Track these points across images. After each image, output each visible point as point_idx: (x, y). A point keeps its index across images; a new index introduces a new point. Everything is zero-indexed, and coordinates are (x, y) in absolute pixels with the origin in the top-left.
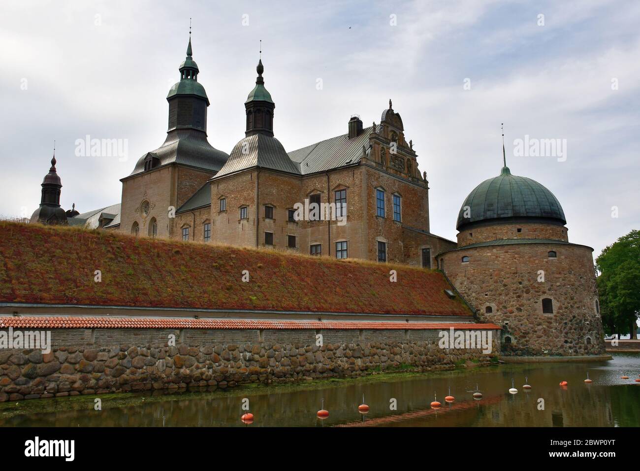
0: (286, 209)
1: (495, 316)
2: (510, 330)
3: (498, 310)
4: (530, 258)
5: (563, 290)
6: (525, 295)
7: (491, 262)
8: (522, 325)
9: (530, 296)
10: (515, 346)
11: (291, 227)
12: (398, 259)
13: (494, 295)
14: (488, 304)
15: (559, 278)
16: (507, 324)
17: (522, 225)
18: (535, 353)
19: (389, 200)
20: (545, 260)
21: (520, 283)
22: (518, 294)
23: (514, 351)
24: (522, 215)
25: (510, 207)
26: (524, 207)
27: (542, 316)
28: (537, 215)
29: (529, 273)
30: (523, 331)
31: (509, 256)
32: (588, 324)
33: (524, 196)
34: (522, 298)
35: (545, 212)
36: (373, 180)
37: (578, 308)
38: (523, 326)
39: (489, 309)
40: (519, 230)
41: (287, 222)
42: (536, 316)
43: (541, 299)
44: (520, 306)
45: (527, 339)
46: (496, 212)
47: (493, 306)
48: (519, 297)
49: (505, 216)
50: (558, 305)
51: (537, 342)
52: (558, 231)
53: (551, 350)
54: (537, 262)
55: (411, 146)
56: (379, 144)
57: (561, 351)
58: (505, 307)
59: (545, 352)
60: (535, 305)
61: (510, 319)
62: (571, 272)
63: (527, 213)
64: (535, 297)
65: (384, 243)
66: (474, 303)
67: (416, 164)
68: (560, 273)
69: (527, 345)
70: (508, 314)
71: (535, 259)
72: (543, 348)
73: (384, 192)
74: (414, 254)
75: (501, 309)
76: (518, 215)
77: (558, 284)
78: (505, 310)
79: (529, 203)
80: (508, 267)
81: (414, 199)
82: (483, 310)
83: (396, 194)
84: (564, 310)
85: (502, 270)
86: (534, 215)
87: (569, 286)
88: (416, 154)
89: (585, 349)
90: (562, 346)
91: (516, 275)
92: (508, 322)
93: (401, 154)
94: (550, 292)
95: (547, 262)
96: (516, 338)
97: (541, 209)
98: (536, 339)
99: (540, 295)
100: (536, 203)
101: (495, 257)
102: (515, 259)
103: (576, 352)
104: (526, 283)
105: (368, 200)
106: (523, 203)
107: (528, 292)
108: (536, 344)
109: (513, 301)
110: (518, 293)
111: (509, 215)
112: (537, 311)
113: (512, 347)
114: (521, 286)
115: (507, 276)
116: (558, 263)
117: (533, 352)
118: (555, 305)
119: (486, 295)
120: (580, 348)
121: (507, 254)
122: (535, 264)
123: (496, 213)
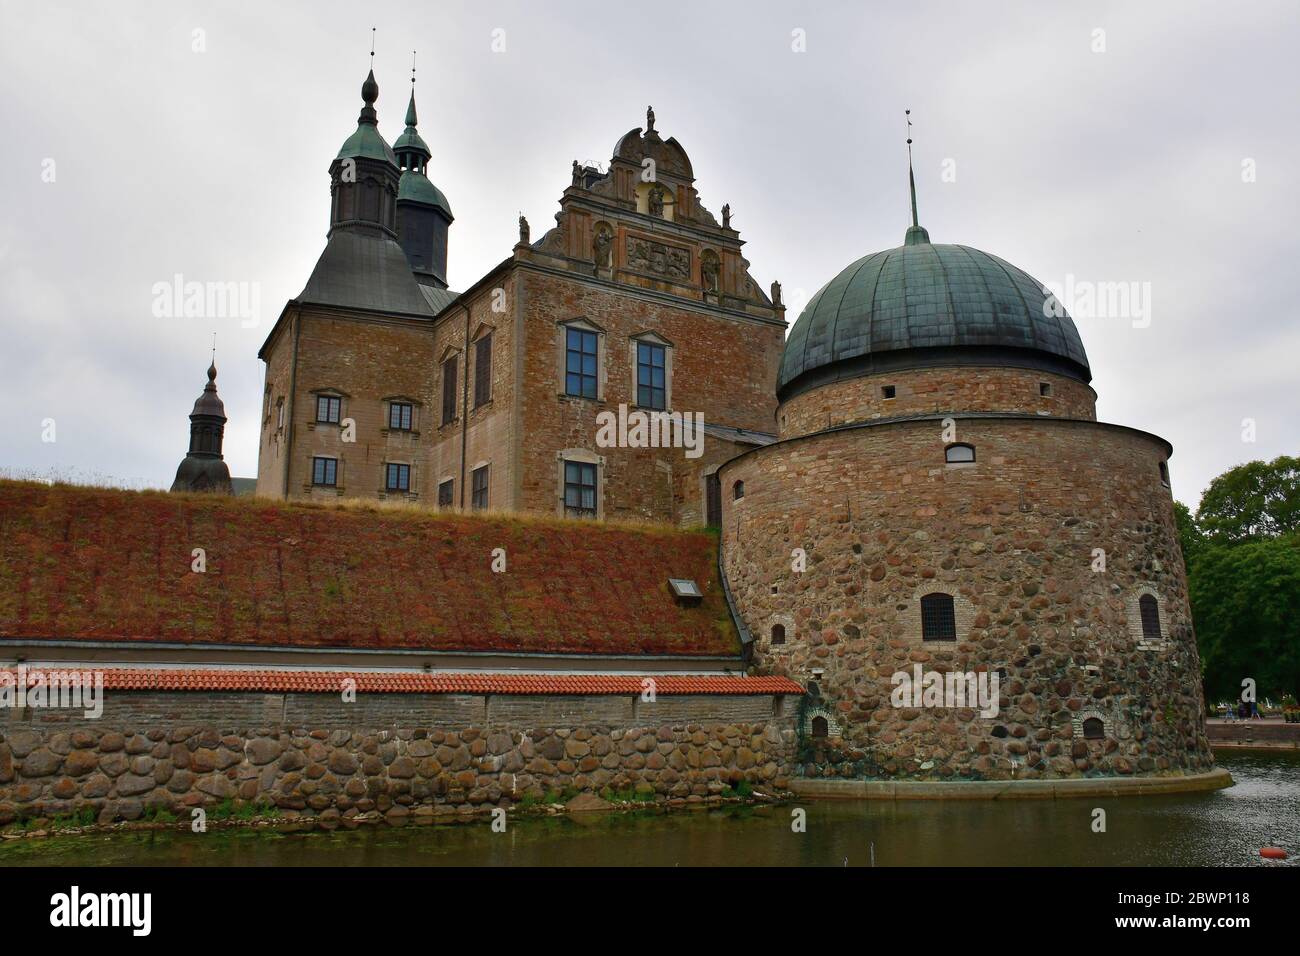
0: (384, 400)
1: (791, 653)
2: (825, 696)
3: (798, 636)
4: (888, 468)
5: (998, 564)
6: (869, 584)
7: (786, 492)
8: (858, 679)
9: (883, 587)
10: (838, 747)
11: (395, 445)
12: (650, 506)
13: (791, 590)
14: (776, 619)
15: (983, 526)
16: (818, 676)
17: (896, 375)
18: (892, 769)
19: (618, 355)
20: (933, 472)
21: (857, 549)
22: (849, 584)
23: (834, 763)
24: (896, 346)
25: (866, 328)
26: (904, 320)
27: (919, 650)
28: (945, 341)
29: (882, 516)
30: (861, 700)
31: (830, 468)
32: (1092, 673)
33: (909, 290)
34: (860, 595)
35: (971, 332)
36: (552, 303)
37: (1053, 620)
38: (862, 684)
39: (779, 633)
40: (889, 392)
41: (383, 430)
42: (901, 652)
43: (917, 598)
44: (854, 620)
45: (873, 723)
46: (829, 345)
47: (788, 621)
48: (852, 591)
49: (852, 353)
50: (975, 612)
51: (901, 734)
52: (1019, 386)
53: (946, 759)
54: (907, 479)
55: (726, 219)
56: (586, 214)
57: (978, 763)
58: (816, 626)
59: (924, 766)
60: (899, 615)
61: (828, 661)
62: (1029, 506)
63: (912, 337)
64: (899, 589)
65: (593, 467)
66: (750, 616)
67: (739, 263)
68: (986, 512)
69: (870, 743)
70: (824, 647)
71: (901, 470)
72: (920, 752)
73: (596, 334)
74: (691, 492)
75: (806, 631)
76: (885, 347)
77: (978, 546)
78: (816, 635)
79: (920, 310)
80: (826, 502)
81: (725, 352)
82: (766, 638)
83: (649, 338)
84: (996, 630)
85: (809, 514)
86: (933, 342)
87: (1018, 552)
88: (741, 238)
89: (1074, 757)
90: (984, 747)
91: (846, 525)
92: (820, 671)
93: (679, 239)
94: (949, 574)
95: (939, 478)
96: (840, 722)
97: (957, 324)
98: (899, 725)
99: (914, 585)
100: (943, 307)
101: (794, 475)
102: (845, 474)
103: (1038, 766)
104: (872, 547)
105: (528, 353)
106: (903, 309)
107: (878, 576)
108: (898, 741)
109: (838, 607)
110: (850, 580)
111: (861, 351)
112: (905, 636)
113: (828, 748)
114: (858, 557)
115: (824, 529)
116: (979, 479)
117: (886, 766)
118: (965, 613)
119: (775, 590)
120: (1055, 751)
121: (822, 462)
122: (903, 486)
123: (830, 349)
